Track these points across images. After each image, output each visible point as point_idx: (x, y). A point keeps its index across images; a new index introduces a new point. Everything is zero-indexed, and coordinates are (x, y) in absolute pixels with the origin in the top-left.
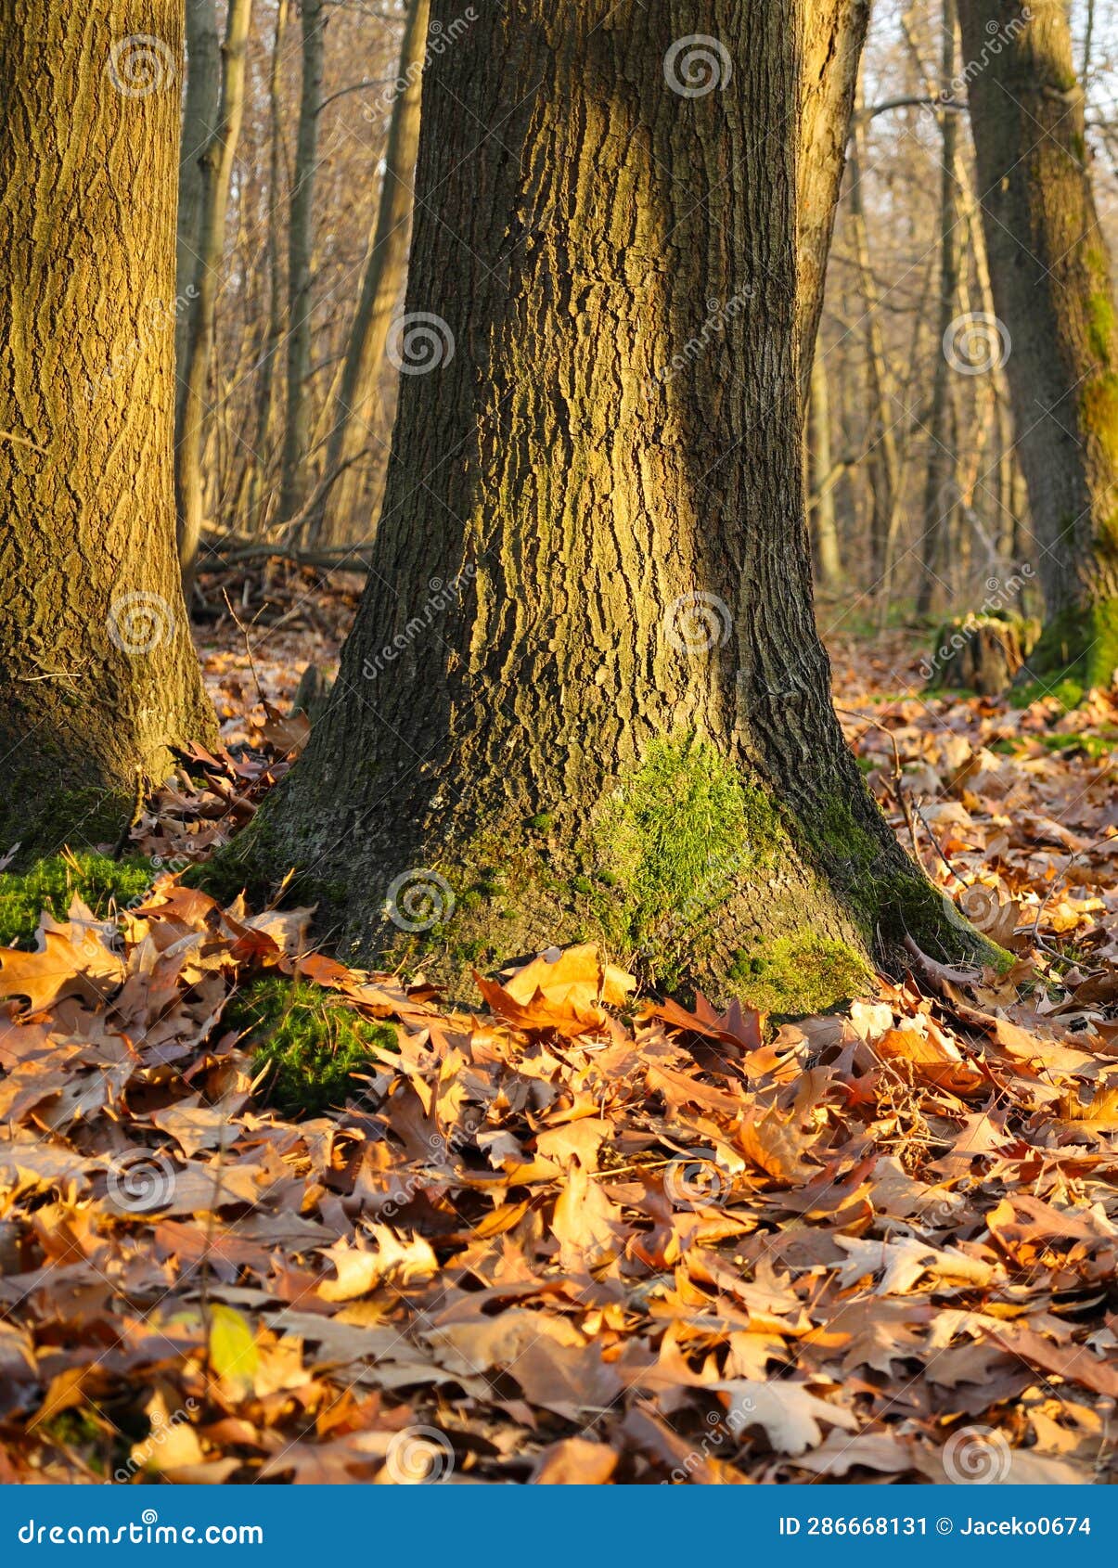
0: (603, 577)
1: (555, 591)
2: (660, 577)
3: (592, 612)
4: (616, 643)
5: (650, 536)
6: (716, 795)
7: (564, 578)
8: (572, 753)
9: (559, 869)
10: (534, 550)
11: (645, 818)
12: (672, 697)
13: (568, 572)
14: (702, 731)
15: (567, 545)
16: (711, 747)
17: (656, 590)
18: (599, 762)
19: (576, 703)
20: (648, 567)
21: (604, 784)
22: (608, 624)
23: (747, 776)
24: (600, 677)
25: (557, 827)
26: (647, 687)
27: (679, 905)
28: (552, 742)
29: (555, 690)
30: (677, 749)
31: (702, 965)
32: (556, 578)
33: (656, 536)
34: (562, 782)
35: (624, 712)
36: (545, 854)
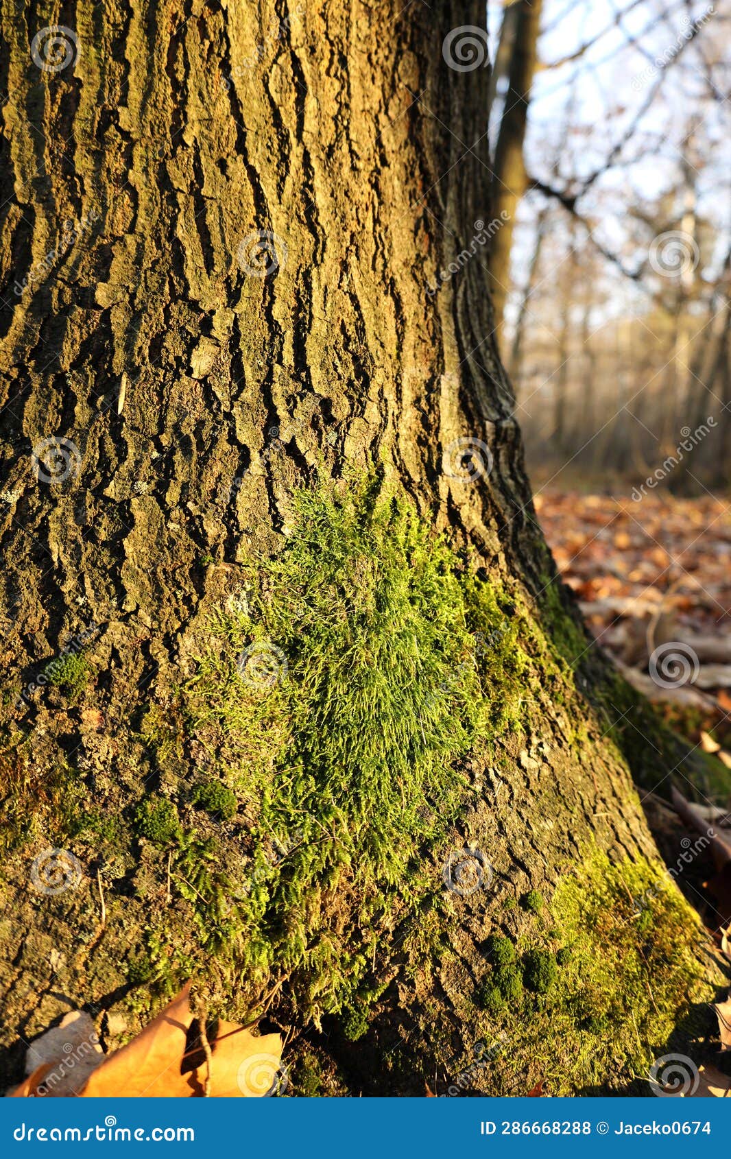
0: (209, 166)
1: (111, 190)
2: (317, 182)
3: (185, 232)
4: (233, 297)
5: (300, 102)
6: (421, 594)
7: (130, 163)
8: (139, 516)
9: (104, 783)
10: (70, 105)
11: (293, 649)
12: (341, 410)
13: (138, 151)
14: (391, 474)
15: (135, 95)
16: (407, 505)
17: (311, 208)
18: (198, 536)
19: (151, 413)
20: (295, 162)
21: (209, 583)
22: (218, 258)
23: (463, 555)
24: (202, 361)
25: (104, 680)
26: (293, 387)
27: (369, 845)
28: (98, 492)
29: (109, 385)
30: (350, 509)
31: (423, 981)
32: (114, 162)
33: (311, 104)
34: (117, 580)
35: (248, 434)
36: (71, 744)
